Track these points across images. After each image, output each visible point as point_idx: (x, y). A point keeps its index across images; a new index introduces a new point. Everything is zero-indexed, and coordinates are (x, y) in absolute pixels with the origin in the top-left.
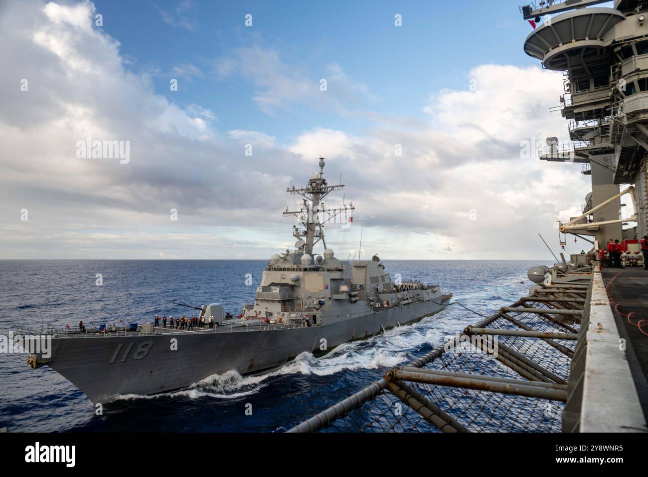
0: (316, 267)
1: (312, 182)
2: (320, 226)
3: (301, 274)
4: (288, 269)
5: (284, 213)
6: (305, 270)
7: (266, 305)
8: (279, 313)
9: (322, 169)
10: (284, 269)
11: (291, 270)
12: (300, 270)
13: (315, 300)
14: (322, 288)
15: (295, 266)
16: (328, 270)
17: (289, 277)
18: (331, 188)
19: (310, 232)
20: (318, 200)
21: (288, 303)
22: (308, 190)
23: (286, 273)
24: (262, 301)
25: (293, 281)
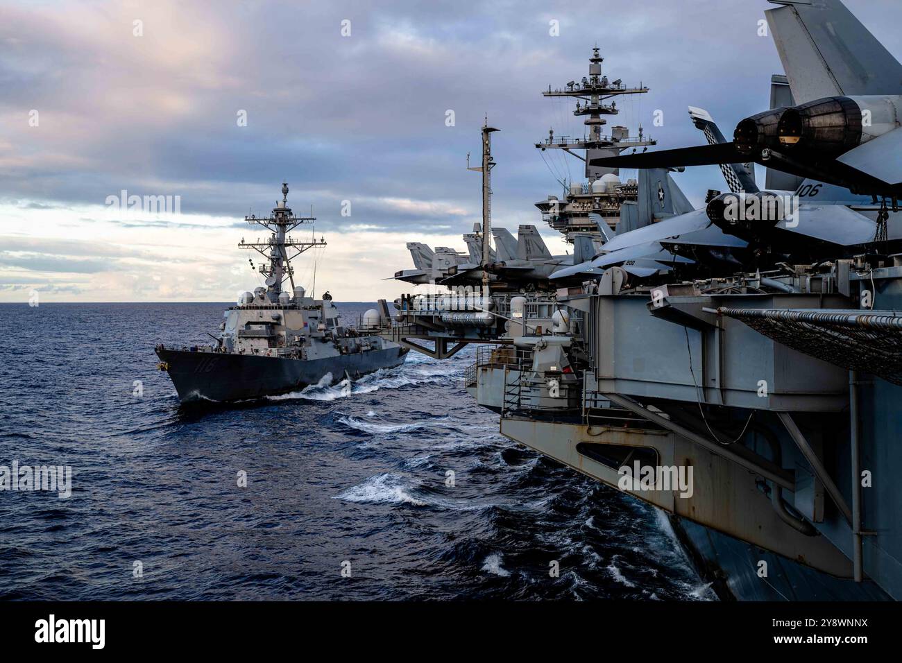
0: (293, 306)
1: (277, 211)
2: (287, 262)
3: (281, 312)
4: (266, 308)
5: (239, 245)
6: (285, 308)
7: (251, 342)
8: (266, 349)
9: (285, 196)
10: (261, 308)
11: (270, 309)
12: (280, 308)
13: (296, 337)
14: (302, 325)
15: (275, 304)
16: (305, 309)
17: (268, 316)
18: (300, 221)
19: (277, 268)
20: (284, 233)
21: (273, 340)
22: (271, 220)
23: (264, 311)
24: (246, 338)
25: (274, 319)
